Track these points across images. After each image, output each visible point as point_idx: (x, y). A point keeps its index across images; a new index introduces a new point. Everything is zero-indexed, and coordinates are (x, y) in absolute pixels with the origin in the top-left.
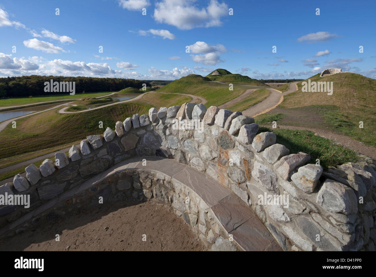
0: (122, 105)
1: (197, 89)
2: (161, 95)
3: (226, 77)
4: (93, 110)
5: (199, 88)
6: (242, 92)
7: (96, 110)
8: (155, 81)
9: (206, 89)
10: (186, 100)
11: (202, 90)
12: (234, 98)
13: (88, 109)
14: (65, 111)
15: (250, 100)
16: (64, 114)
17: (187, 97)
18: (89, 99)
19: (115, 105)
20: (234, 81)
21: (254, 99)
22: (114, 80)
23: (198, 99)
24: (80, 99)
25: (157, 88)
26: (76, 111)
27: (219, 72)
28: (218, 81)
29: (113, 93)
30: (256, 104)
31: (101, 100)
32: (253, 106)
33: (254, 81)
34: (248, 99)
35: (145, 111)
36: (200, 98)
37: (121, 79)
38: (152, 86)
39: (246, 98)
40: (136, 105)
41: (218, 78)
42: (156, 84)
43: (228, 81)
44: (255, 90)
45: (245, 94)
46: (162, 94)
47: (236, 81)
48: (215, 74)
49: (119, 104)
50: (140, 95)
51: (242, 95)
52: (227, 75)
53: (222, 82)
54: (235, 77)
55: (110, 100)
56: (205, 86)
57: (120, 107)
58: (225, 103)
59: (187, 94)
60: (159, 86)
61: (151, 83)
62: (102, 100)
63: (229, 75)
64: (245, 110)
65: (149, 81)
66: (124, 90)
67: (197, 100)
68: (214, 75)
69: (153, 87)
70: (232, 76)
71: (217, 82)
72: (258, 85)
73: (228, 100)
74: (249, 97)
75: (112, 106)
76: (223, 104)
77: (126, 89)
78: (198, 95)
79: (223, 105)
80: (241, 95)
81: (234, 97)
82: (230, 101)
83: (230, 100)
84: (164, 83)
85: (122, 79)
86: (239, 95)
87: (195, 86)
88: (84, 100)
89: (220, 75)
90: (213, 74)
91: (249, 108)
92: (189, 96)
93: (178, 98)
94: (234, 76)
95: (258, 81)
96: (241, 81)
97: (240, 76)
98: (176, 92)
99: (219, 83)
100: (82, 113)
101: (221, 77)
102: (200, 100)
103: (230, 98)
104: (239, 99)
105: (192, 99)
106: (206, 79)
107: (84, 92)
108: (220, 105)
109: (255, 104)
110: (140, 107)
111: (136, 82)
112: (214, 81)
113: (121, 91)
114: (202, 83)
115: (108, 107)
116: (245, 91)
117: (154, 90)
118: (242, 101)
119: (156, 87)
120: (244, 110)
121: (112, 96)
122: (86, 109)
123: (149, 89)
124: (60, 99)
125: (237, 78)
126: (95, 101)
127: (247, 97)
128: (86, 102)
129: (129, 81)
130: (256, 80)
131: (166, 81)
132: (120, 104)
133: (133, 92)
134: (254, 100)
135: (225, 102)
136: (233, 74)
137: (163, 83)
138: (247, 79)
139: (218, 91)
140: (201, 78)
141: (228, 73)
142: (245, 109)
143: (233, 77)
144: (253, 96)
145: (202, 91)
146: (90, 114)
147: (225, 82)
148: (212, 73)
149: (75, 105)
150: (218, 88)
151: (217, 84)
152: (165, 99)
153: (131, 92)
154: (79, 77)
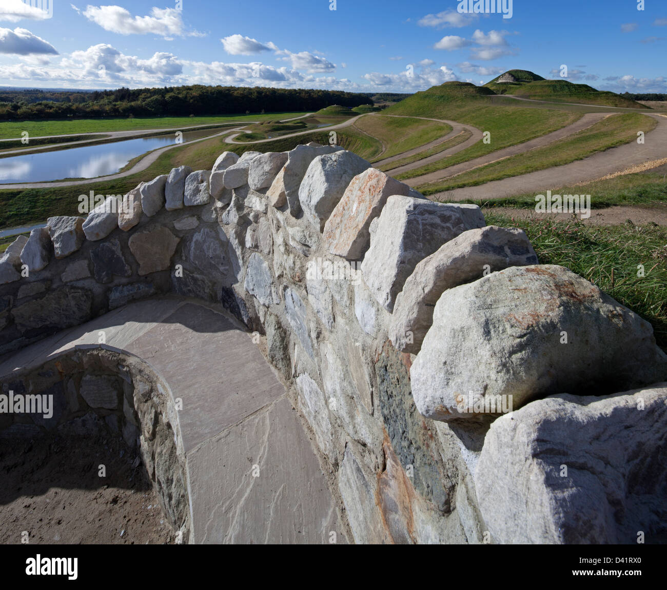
0: (320, 134)
1: (463, 110)
2: (390, 120)
3: (532, 87)
4: (274, 141)
5: (467, 108)
6: (572, 118)
7: (277, 140)
8: (381, 94)
9: (484, 111)
10: (437, 130)
11: (474, 112)
12: (551, 132)
13: (268, 138)
14: (233, 139)
15: (595, 136)
16: (231, 144)
17: (442, 125)
18: (269, 123)
19: (308, 135)
20: (551, 96)
21: (605, 134)
22: (309, 92)
23: (465, 130)
24: (257, 123)
25: (384, 107)
26: (249, 141)
27: (513, 76)
28: (511, 94)
29: (308, 115)
30: (612, 148)
31: (288, 124)
32: (602, 153)
33: (604, 95)
34: (587, 134)
35: (358, 147)
36: (468, 127)
37: (320, 91)
38: (375, 104)
39: (582, 132)
40: (344, 136)
41: (510, 88)
42: (382, 100)
43: (535, 96)
44: (608, 115)
45: (579, 123)
46: (391, 117)
47: (557, 95)
48: (504, 81)
49: (314, 133)
50: (351, 118)
51: (573, 126)
52: (533, 83)
53: (521, 97)
54: (555, 87)
55: (302, 125)
56: (482, 104)
57: (317, 138)
58: (528, 140)
59: (440, 119)
60: (388, 103)
61: (373, 98)
62: (289, 126)
63: (539, 83)
64: (581, 159)
65: (370, 94)
66: (325, 109)
67: (463, 132)
68: (502, 83)
69: (376, 106)
70: (546, 84)
71: (508, 98)
72: (616, 105)
73: (533, 136)
74: (591, 130)
75: (303, 136)
76: (522, 142)
77: (328, 108)
78: (465, 122)
79: (523, 145)
80: (569, 124)
81: (550, 130)
82: (541, 136)
83: (539, 134)
84: (397, 98)
85: (323, 91)
86: (564, 125)
87: (459, 103)
88: (262, 124)
89: (516, 82)
90: (500, 81)
91: (592, 155)
92: (444, 123)
93: (422, 127)
94: (550, 84)
95: (616, 95)
96: (570, 95)
97: (567, 85)
98: (418, 115)
99: (514, 100)
100: (256, 144)
101: (518, 86)
102: (469, 131)
103: (541, 131)
104: (563, 135)
105: (451, 129)
106: (484, 91)
107: (263, 111)
108: (516, 144)
109: (609, 148)
110: (349, 139)
111: (346, 96)
112: (502, 94)
113: (320, 111)
114: (474, 97)
115: (297, 137)
116: (581, 117)
117: (378, 110)
118: (573, 137)
119: (382, 104)
120: (577, 160)
121: (305, 118)
122: (265, 138)
123: (369, 108)
124: (229, 121)
125: (558, 88)
126: (278, 126)
127: (587, 129)
128: (266, 127)
129: (333, 94)
130: (611, 93)
131: (402, 95)
132: (317, 132)
133: (342, 113)
134: (606, 139)
135: (527, 138)
136: (548, 81)
137: (395, 98)
138: (585, 92)
139: (510, 115)
140: (471, 90)
141: (537, 78)
142: (581, 156)
143: (549, 86)
144: (604, 129)
145: (474, 115)
146: (268, 147)
147: (528, 97)
148: (497, 79)
149: (249, 132)
150: (511, 109)
151: (510, 102)
152: (397, 127)
153: (338, 113)
154: (257, 88)
